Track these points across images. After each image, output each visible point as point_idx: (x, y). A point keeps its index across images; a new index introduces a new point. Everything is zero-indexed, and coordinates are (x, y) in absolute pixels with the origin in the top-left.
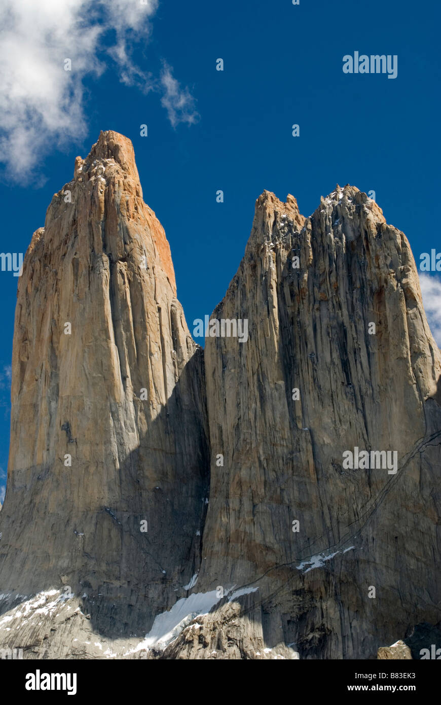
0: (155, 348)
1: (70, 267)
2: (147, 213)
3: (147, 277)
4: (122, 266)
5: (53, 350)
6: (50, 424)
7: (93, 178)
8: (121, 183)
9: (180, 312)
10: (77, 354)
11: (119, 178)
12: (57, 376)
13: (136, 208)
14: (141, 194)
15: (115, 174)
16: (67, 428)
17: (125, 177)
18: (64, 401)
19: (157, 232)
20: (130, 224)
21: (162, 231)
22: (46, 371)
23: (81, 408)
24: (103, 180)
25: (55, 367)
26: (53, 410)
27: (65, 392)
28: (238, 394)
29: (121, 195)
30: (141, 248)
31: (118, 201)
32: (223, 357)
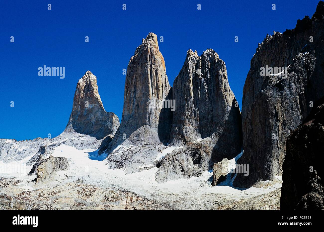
0: (160, 87)
1: (140, 65)
2: (160, 53)
3: (159, 69)
4: (153, 66)
5: (135, 86)
6: (134, 104)
7: (147, 44)
8: (154, 46)
9: (167, 78)
10: (141, 87)
11: (153, 44)
12: (136, 92)
13: (157, 52)
14: (159, 49)
15: (152, 43)
16: (138, 105)
17: (155, 44)
18: (137, 99)
19: (162, 58)
20: (156, 56)
21: (163, 58)
22: (133, 91)
23: (141, 100)
24: (149, 44)
25: (135, 90)
26: (134, 100)
27: (138, 96)
28: (181, 99)
29: (154, 49)
30: (158, 62)
31: (153, 50)
32: (177, 89)
